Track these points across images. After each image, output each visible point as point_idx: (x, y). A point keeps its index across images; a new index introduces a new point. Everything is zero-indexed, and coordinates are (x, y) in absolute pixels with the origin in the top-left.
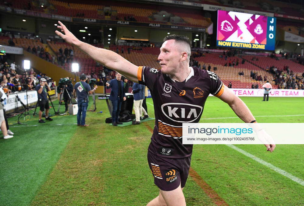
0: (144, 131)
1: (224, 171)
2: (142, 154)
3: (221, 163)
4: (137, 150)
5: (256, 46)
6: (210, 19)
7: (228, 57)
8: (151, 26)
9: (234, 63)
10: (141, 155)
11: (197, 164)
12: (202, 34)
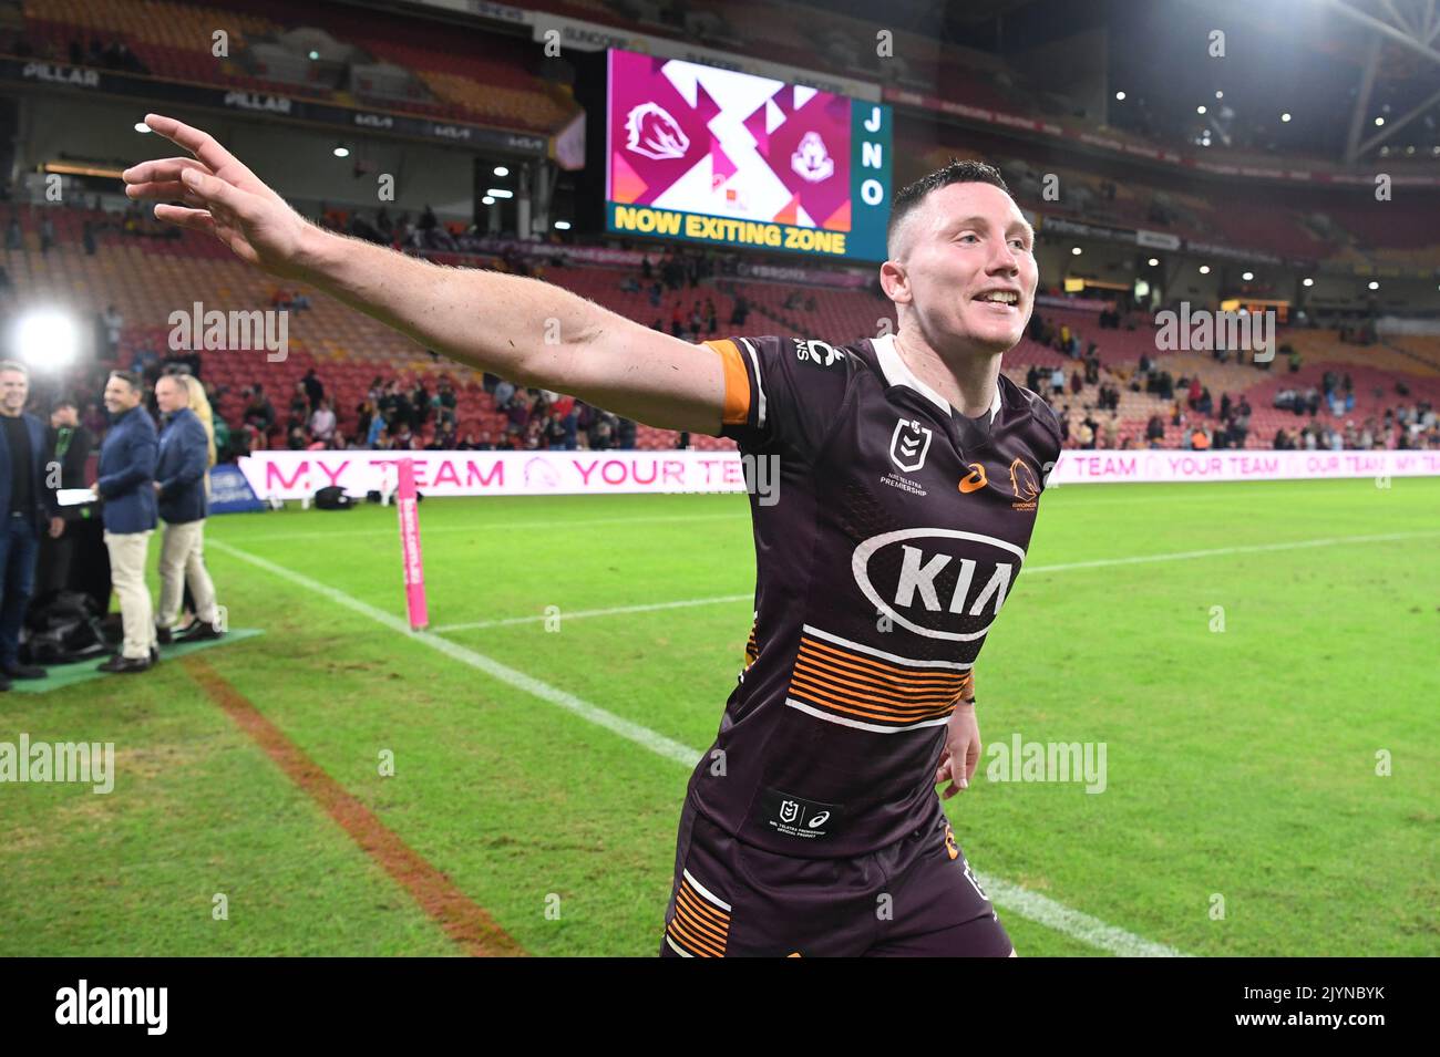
0: (181, 707)
1: (634, 884)
2: (167, 844)
3: (618, 848)
4: (133, 827)
5: (801, 239)
6: (567, 89)
7: (665, 288)
8: (234, 106)
9: (697, 320)
10: (162, 850)
11: (493, 866)
12: (525, 165)
